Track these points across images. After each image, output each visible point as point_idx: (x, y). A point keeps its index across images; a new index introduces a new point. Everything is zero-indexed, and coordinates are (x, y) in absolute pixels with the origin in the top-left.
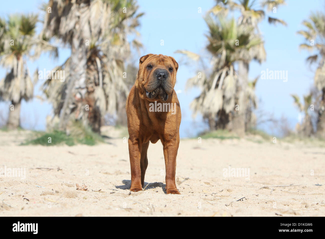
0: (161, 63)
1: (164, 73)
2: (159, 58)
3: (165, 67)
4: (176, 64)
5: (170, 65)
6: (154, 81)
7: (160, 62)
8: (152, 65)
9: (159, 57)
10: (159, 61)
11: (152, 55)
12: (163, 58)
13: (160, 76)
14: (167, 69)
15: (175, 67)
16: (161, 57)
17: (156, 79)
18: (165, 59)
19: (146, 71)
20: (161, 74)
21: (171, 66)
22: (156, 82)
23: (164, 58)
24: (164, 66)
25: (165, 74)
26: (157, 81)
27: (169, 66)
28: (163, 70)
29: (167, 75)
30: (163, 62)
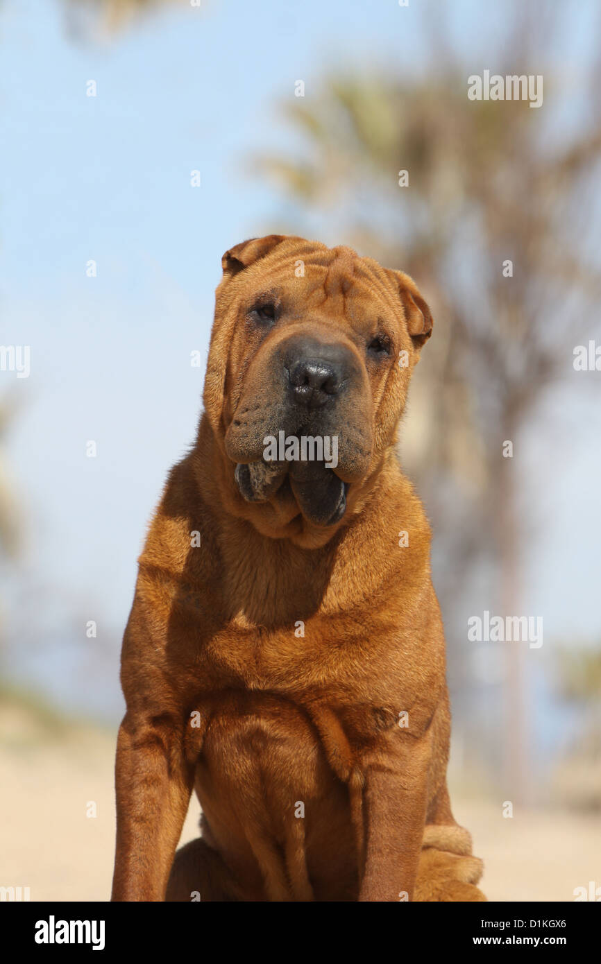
0: (328, 303)
1: (328, 367)
2: (324, 268)
3: (350, 331)
4: (418, 315)
5: (380, 321)
6: (269, 405)
7: (327, 294)
8: (278, 302)
9: (328, 263)
10: (325, 287)
11: (297, 246)
12: (349, 271)
13: (307, 379)
14: (354, 347)
15: (409, 330)
16: (340, 266)
17: (282, 394)
18: (361, 284)
19: (241, 330)
20: (313, 370)
21: (382, 331)
22: (280, 412)
23: (356, 271)
24: (344, 324)
25: (334, 374)
26: (284, 403)
27: (370, 326)
28: (328, 347)
29: (345, 378)
30: (340, 298)
